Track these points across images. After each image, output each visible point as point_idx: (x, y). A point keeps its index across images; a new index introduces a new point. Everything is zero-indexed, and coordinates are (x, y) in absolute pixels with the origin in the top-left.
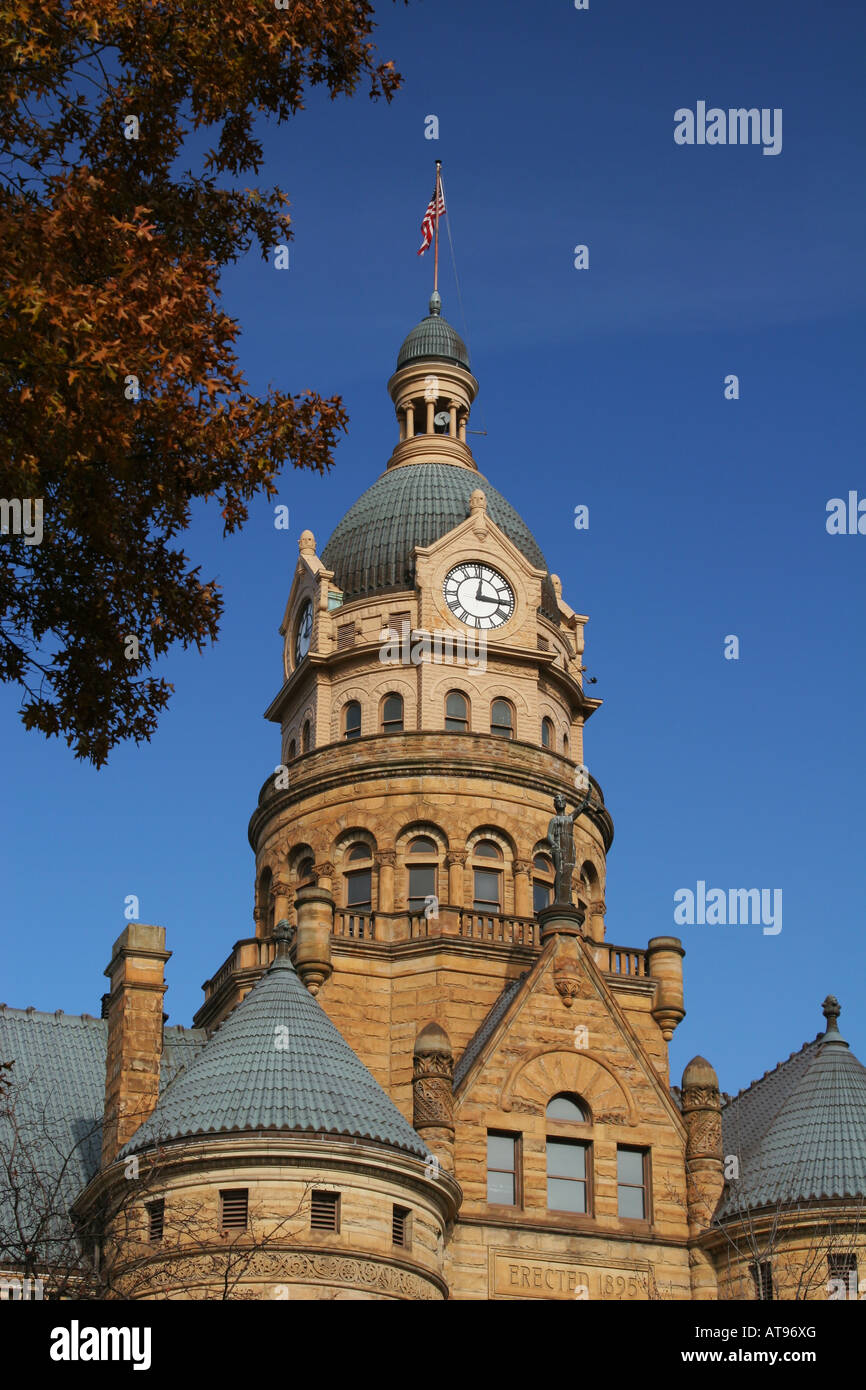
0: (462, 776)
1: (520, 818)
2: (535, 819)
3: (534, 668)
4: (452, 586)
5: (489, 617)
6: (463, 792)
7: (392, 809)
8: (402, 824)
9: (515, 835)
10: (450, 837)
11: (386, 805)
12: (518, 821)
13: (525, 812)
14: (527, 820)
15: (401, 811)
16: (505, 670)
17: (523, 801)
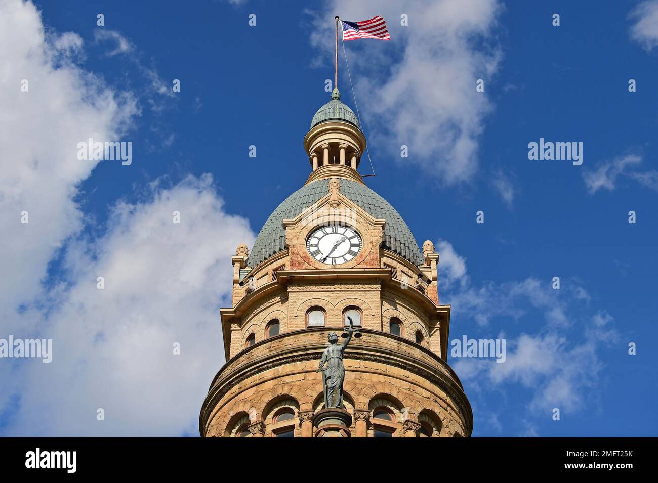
0: (310, 359)
1: (358, 381)
2: (371, 381)
3: (376, 283)
4: (313, 241)
5: (343, 256)
6: (310, 370)
7: (261, 393)
8: (267, 401)
9: (352, 394)
10: (300, 403)
11: (257, 392)
12: (355, 384)
13: (361, 377)
14: (364, 382)
15: (266, 393)
16: (354, 288)
17: (360, 369)
